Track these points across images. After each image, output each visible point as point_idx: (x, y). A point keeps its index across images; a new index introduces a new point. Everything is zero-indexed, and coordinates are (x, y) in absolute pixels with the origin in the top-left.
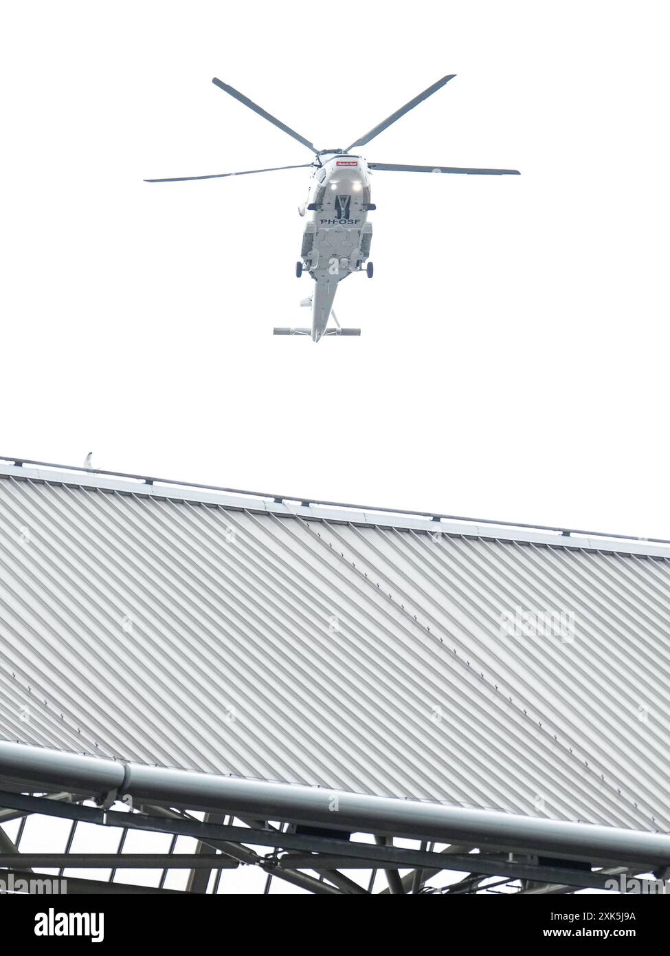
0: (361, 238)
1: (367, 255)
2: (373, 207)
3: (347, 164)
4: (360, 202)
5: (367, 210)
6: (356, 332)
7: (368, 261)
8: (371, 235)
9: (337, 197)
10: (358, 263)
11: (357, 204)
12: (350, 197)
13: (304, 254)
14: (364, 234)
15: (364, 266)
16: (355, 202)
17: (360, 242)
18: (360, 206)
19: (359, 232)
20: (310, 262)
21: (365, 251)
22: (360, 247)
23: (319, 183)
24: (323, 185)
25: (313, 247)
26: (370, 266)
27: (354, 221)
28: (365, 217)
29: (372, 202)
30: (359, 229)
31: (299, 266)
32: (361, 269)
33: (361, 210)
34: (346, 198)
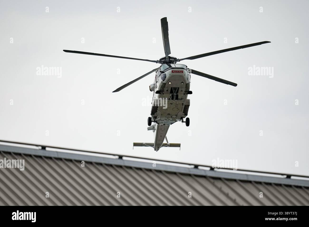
0: (184, 107)
1: (186, 114)
2: (191, 93)
3: (178, 72)
4: (184, 90)
5: (187, 94)
6: (178, 145)
7: (186, 117)
8: (189, 105)
9: (172, 88)
10: (182, 118)
11: (182, 91)
12: (179, 88)
13: (152, 113)
14: (185, 105)
15: (185, 120)
16: (181, 90)
17: (183, 109)
18: (183, 92)
19: (183, 104)
20: (155, 118)
21: (186, 112)
22: (183, 111)
23: (162, 80)
24: (164, 82)
25: (158, 111)
26: (188, 120)
27: (180, 99)
28: (186, 97)
29: (190, 90)
30: (183, 103)
31: (150, 119)
32: (183, 122)
33: (184, 94)
34: (176, 89)
